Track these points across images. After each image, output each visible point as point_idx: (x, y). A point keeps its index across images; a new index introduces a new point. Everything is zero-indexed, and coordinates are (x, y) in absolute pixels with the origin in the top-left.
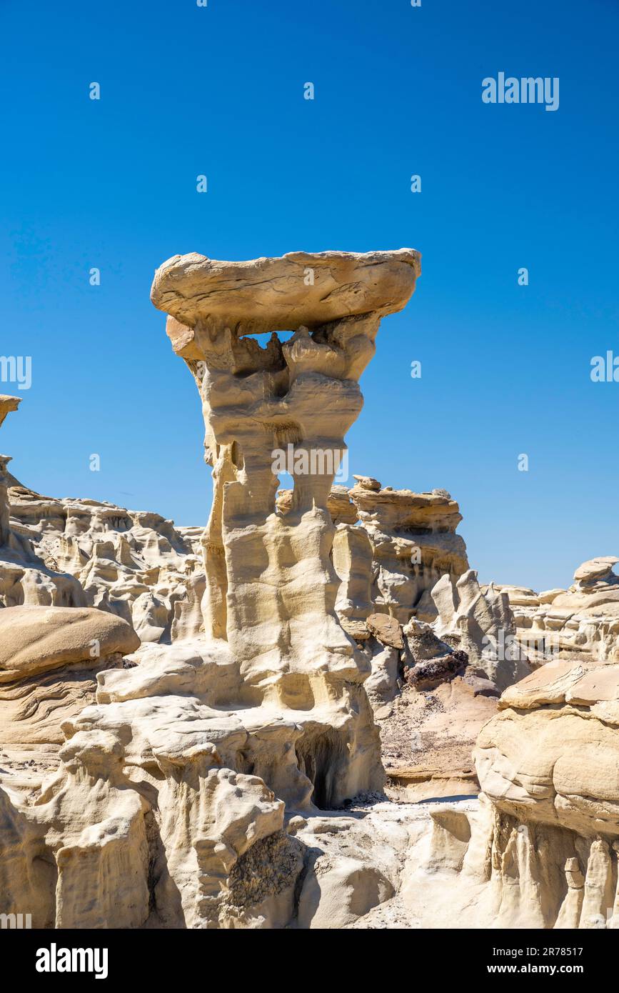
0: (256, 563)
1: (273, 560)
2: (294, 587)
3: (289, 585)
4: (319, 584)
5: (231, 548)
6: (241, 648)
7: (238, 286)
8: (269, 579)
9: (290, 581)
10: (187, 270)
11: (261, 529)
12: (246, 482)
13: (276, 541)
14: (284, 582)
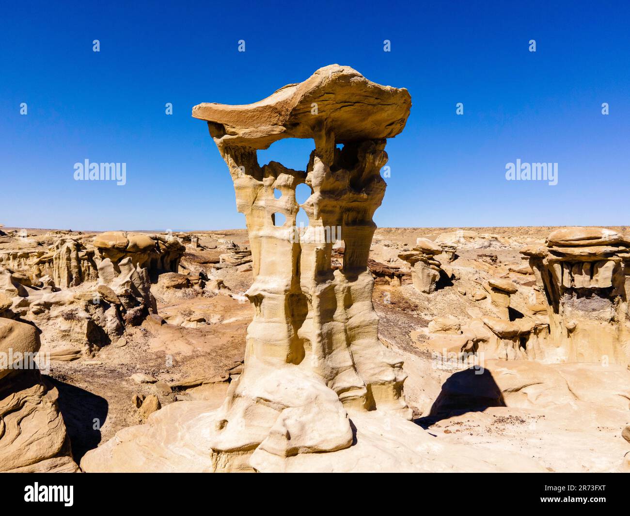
0: (330, 307)
1: (340, 304)
2: (354, 322)
3: (350, 320)
4: (375, 320)
5: (319, 298)
6: (328, 372)
7: (375, 103)
8: (339, 318)
9: (350, 318)
10: (353, 79)
11: (334, 282)
12: (325, 248)
13: (343, 290)
14: (347, 319)
